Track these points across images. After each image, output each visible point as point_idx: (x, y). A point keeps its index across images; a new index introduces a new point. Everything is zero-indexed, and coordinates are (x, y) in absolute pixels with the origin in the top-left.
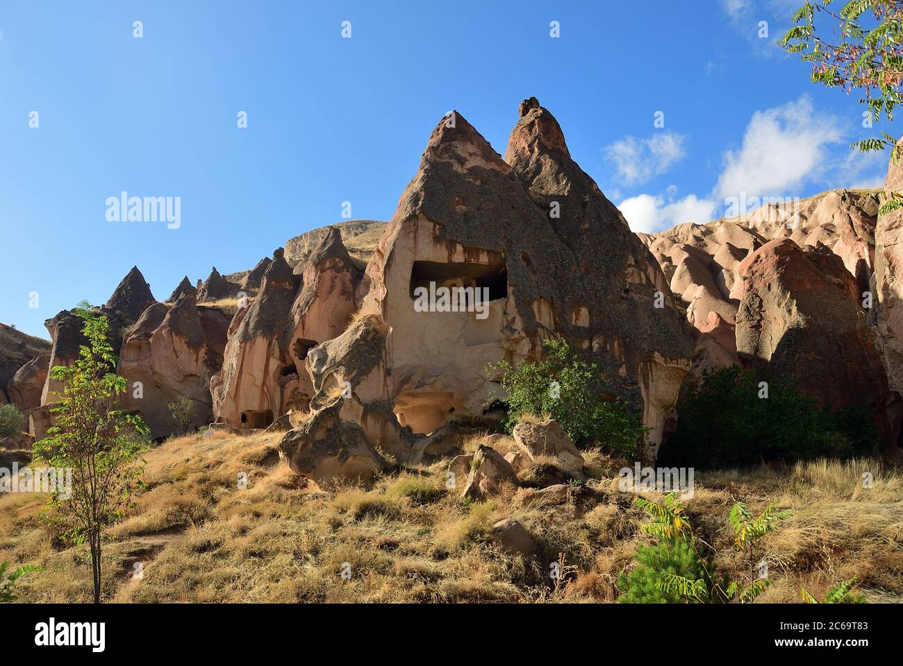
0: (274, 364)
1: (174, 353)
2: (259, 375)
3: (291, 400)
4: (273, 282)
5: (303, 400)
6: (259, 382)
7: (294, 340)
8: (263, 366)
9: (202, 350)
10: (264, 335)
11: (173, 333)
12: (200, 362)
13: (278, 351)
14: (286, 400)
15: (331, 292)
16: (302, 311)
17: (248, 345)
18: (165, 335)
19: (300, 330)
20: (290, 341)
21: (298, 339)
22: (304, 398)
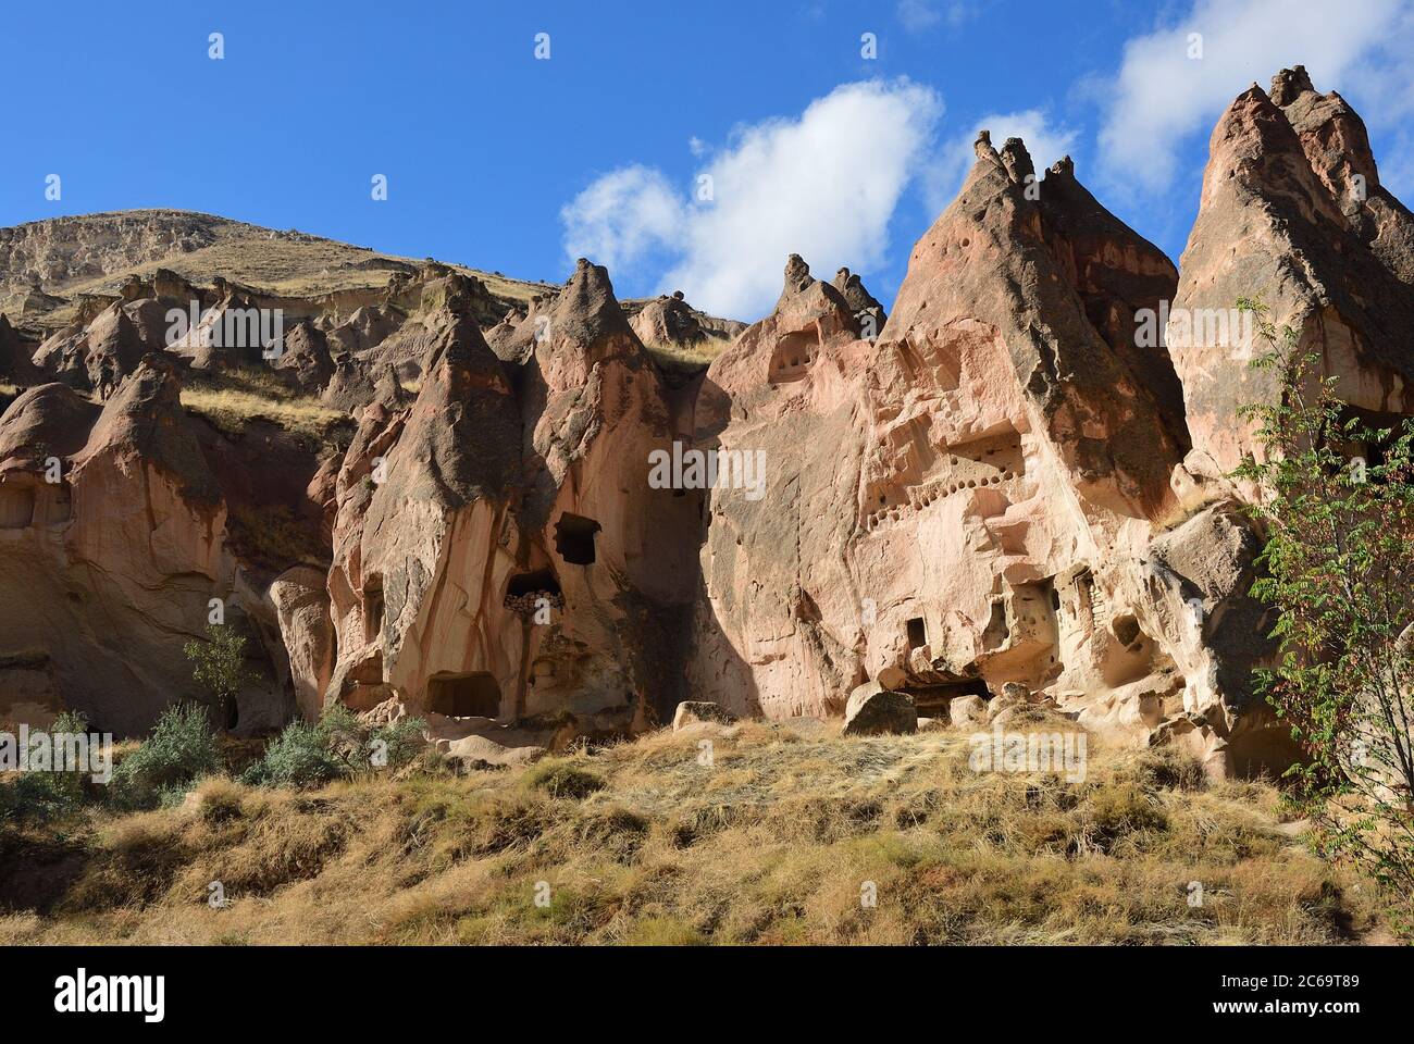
0: (503, 567)
1: (144, 515)
2: (474, 589)
3: (545, 652)
4: (466, 374)
5: (568, 655)
6: (473, 608)
7: (556, 517)
8: (480, 571)
9: (220, 514)
10: (488, 500)
11: (151, 467)
12: (217, 541)
13: (517, 536)
14: (535, 653)
15: (622, 413)
16: (568, 451)
17: (460, 517)
18: (124, 468)
19: (567, 492)
20: (548, 518)
21: (564, 513)
22: (573, 650)
